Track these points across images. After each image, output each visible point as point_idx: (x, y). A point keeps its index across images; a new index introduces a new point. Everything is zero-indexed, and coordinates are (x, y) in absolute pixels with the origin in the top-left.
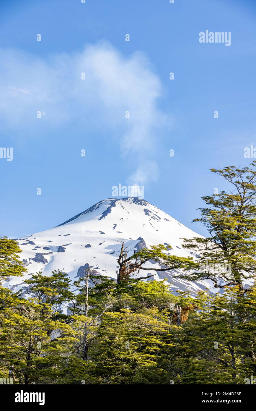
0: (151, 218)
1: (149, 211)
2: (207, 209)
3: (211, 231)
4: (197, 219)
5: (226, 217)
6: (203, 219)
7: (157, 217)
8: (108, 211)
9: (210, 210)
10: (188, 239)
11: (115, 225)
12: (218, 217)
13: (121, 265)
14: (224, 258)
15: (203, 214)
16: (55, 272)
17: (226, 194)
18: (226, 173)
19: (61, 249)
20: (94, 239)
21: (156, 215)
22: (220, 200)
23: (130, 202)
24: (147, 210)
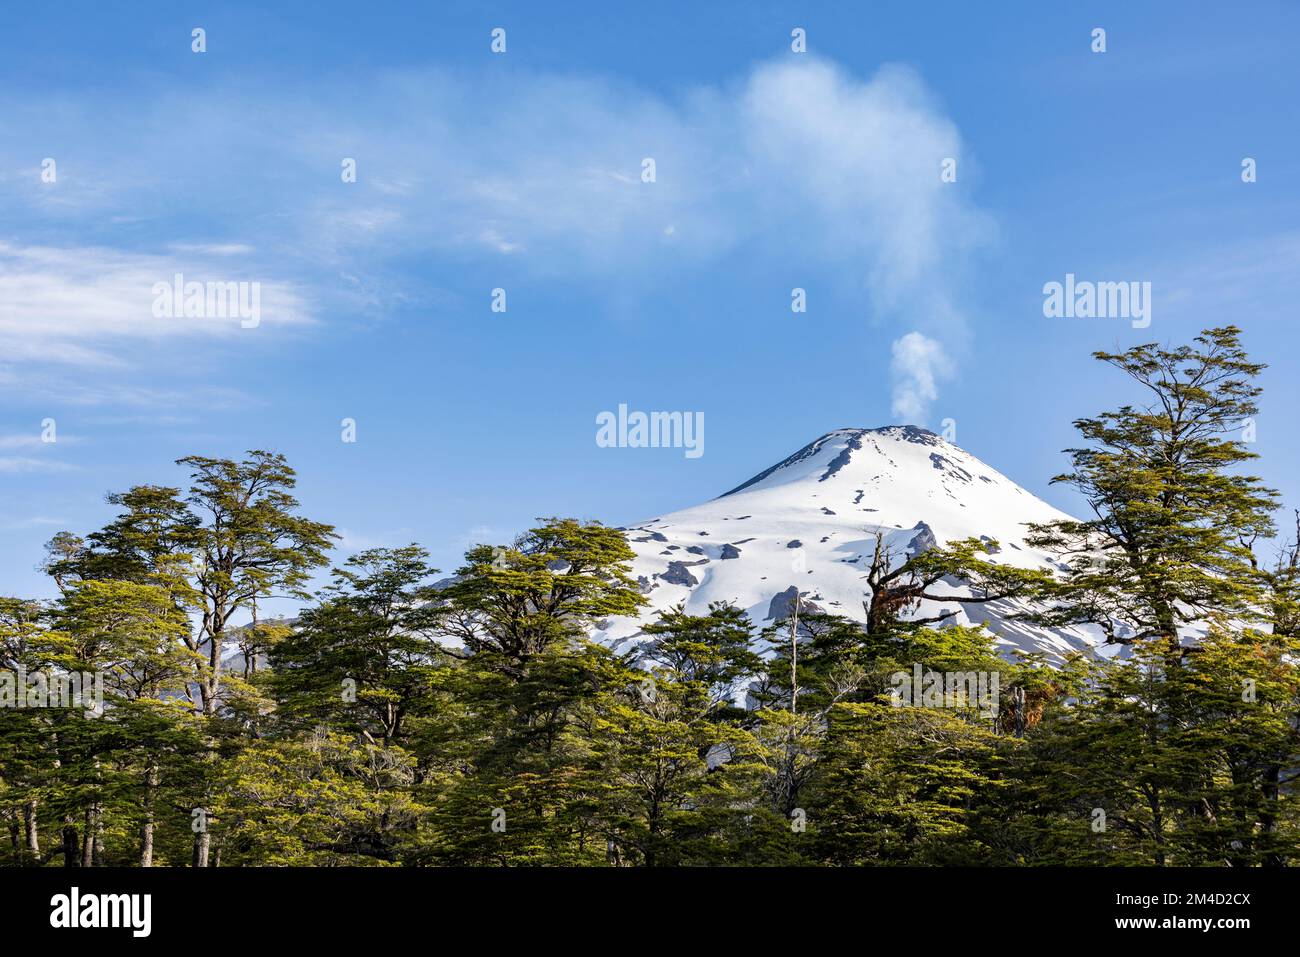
0: (947, 476)
1: (941, 458)
2: (1087, 451)
3: (1099, 504)
4: (1063, 476)
5: (1136, 471)
6: (1077, 475)
7: (961, 474)
8: (843, 459)
9: (1094, 453)
10: (1040, 524)
11: (859, 494)
12: (1114, 471)
13: (876, 588)
14: (1131, 570)
15: (1077, 464)
16: (715, 606)
17: (1135, 413)
18: (1133, 361)
19: (729, 552)
20: (809, 527)
21: (960, 469)
22: (1120, 429)
23: (896, 437)
24: (937, 456)
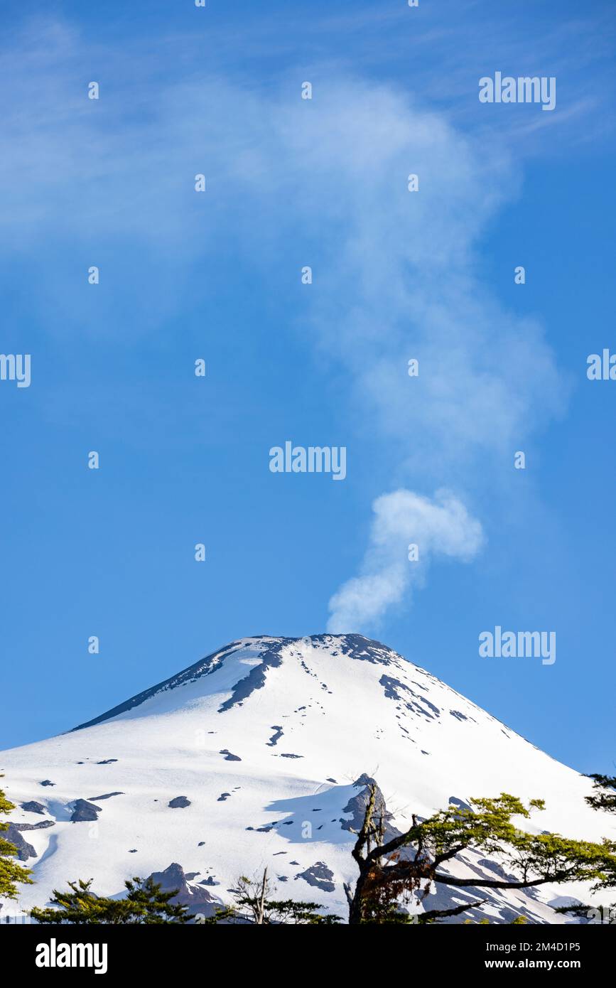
0: (404, 709)
1: (396, 682)
7: (425, 706)
8: (254, 680)
10: (611, 776)
11: (275, 732)
13: (365, 866)
16: (134, 884)
19: (83, 811)
20: (201, 779)
21: (423, 700)
23: (332, 650)
24: (391, 679)
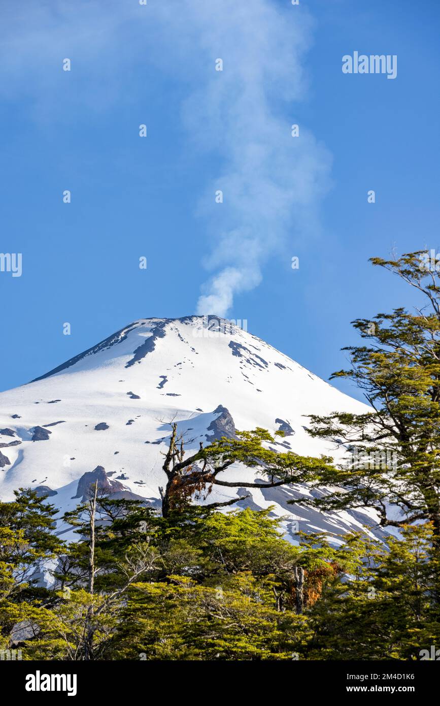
0: (245, 362)
1: (239, 346)
2: (364, 349)
3: (374, 398)
5: (407, 367)
6: (355, 371)
7: (259, 361)
8: (148, 346)
9: (370, 351)
10: (321, 416)
11: (162, 379)
12: (388, 368)
13: (171, 475)
14: (403, 458)
15: (355, 361)
17: (407, 314)
18: (406, 267)
19: (40, 434)
20: (115, 411)
22: (393, 328)
24: (236, 344)
